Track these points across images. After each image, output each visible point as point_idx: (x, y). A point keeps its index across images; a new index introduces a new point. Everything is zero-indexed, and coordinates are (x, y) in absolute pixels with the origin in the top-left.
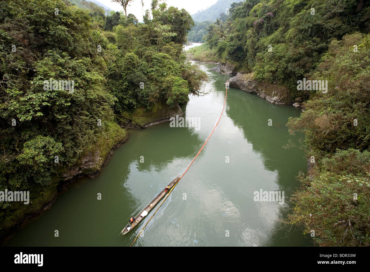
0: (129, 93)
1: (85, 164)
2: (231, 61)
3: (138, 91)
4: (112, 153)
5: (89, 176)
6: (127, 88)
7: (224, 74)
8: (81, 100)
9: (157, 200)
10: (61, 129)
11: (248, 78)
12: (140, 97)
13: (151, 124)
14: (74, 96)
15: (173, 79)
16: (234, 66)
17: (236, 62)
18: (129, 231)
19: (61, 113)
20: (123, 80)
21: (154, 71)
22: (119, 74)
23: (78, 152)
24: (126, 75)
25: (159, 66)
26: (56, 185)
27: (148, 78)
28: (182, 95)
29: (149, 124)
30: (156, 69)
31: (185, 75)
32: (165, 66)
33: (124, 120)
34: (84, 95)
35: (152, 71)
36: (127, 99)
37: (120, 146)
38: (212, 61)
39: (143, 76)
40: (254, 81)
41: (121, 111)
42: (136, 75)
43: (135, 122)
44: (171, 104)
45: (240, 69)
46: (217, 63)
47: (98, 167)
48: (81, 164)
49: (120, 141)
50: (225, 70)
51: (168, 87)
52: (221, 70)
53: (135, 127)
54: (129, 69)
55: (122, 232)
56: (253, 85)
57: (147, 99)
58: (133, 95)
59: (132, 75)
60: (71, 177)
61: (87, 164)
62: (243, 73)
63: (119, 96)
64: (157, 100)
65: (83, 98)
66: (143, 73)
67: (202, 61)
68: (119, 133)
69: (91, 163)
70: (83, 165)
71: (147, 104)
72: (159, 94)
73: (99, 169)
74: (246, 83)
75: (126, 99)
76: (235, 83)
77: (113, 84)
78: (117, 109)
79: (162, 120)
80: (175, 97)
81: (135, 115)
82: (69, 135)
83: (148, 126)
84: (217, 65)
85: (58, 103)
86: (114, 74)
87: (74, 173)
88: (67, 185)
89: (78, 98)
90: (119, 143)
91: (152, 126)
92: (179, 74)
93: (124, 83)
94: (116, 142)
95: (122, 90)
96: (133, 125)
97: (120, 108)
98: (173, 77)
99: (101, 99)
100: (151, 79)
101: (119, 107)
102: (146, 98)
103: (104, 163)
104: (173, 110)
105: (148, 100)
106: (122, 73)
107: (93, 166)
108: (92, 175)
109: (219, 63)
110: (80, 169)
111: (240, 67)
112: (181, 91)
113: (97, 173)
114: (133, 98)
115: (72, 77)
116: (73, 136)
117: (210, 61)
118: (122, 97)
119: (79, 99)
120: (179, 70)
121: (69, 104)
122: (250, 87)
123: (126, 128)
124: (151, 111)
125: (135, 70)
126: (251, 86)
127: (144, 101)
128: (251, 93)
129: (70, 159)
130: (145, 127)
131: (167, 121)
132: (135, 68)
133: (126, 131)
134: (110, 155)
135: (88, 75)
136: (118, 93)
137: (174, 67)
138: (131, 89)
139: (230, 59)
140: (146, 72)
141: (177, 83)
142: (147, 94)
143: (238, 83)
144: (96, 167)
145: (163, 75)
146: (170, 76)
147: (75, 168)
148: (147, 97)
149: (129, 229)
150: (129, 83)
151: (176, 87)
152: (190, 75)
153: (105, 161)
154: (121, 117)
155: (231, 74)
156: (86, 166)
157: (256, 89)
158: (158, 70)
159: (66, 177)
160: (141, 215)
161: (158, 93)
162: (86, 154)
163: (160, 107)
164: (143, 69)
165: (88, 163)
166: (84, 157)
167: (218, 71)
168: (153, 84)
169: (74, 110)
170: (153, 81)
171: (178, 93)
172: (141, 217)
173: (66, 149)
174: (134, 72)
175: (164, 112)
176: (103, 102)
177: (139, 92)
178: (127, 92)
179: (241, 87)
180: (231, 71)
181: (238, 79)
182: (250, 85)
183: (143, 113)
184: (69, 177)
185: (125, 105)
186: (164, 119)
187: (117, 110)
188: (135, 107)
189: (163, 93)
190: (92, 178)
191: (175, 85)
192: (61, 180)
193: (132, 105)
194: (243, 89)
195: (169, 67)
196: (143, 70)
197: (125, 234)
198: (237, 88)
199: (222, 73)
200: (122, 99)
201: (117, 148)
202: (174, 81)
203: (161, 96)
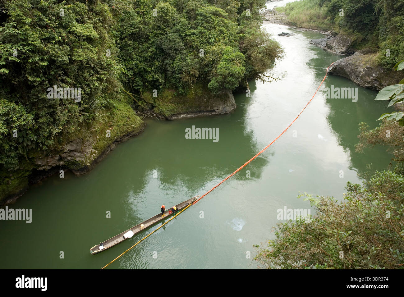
0: (155, 64)
1: (69, 153)
2: (347, 30)
3: (167, 63)
4: (113, 146)
5: (73, 171)
6: (154, 56)
7: (331, 51)
8: (62, 61)
9: (154, 221)
10: (35, 97)
11: (367, 62)
12: (169, 72)
13: (182, 116)
14: (53, 54)
15: (222, 50)
16: (352, 39)
17: (358, 32)
18: (100, 250)
19: (35, 74)
20: (149, 44)
21: (197, 33)
22: (145, 34)
23: (54, 132)
24: (154, 37)
25: (205, 28)
26: (28, 173)
27: (186, 45)
28: (232, 75)
29: (178, 115)
30: (200, 31)
31: (244, 45)
32: (214, 28)
33: (143, 103)
34: (69, 55)
35: (194, 34)
36: (152, 72)
37: (128, 139)
38: (317, 28)
39: (178, 40)
40: (378, 67)
41: (141, 90)
42: (168, 37)
43: (159, 109)
44: (214, 89)
45: (363, 46)
46: (326, 33)
47: (88, 161)
48: (62, 151)
49: (129, 133)
50: (334, 45)
51: (213, 61)
52: (327, 45)
53: (157, 116)
54: (159, 27)
55: (91, 249)
56: (374, 75)
57: (180, 76)
58: (161, 69)
59: (162, 36)
60: (48, 168)
61: (72, 154)
62: (365, 53)
63: (140, 67)
64: (195, 80)
65: (66, 59)
66: (180, 35)
67: (300, 28)
68: (131, 120)
69: (78, 154)
70: (65, 154)
71: (179, 84)
72: (199, 72)
73: (89, 164)
74: (362, 69)
75: (150, 73)
76: (342, 69)
77: (134, 48)
78: (135, 86)
79: (200, 112)
80: (220, 78)
81: (160, 99)
82: (45, 107)
83: (177, 118)
84: (326, 36)
85: (30, 61)
86: (138, 33)
87: (51, 163)
88: (43, 178)
89: (59, 57)
90: (128, 135)
91: (183, 118)
92: (233, 43)
93: (150, 48)
94: (123, 133)
95: (147, 59)
96: (155, 113)
97: (140, 86)
98: (224, 47)
99: (99, 65)
100: (190, 46)
101: (139, 84)
102: (178, 74)
103: (98, 158)
104: (219, 99)
105: (181, 78)
106: (150, 32)
107: (81, 159)
108: (78, 170)
109: (329, 32)
110: (61, 159)
111: (364, 41)
112: (231, 69)
113: (85, 169)
114: (161, 73)
115: (55, 27)
116: (51, 110)
117: (315, 28)
118: (145, 69)
119: (60, 59)
120: (236, 37)
121: (46, 64)
122: (367, 78)
123: (142, 115)
124: (186, 96)
125: (168, 30)
126: (369, 76)
127: (175, 79)
128: (367, 88)
129: (45, 140)
130: (172, 119)
131: (207, 115)
132: (168, 27)
133: (142, 119)
134: (110, 149)
135: (79, 29)
136: (140, 62)
137: (229, 30)
138: (159, 59)
139: (346, 25)
140: (184, 35)
141: (226, 56)
142: (181, 69)
143: (347, 70)
144: (84, 161)
145: (208, 42)
146: (219, 44)
147: (54, 156)
148: (180, 73)
149: (101, 248)
150: (156, 50)
151: (225, 63)
152: (251, 46)
153: (100, 156)
154: (140, 99)
155: (343, 53)
156: (70, 156)
157: (379, 82)
158: (203, 33)
159: (40, 166)
160: (125, 235)
161: (197, 69)
162: (71, 140)
163: (200, 92)
164: (181, 29)
165: (74, 153)
166: (68, 143)
167: (322, 47)
168: (192, 55)
169: (52, 73)
170: (193, 50)
171: (225, 72)
172: (124, 237)
173: (40, 126)
174: (166, 34)
175: (205, 100)
176: (100, 68)
177: (170, 65)
178: (153, 63)
179: (353, 77)
180: (345, 47)
181: (349, 62)
182: (369, 74)
183: (173, 98)
184: (45, 167)
185: (147, 81)
186: (204, 112)
187: (135, 88)
188: (161, 87)
189: (206, 69)
190: (77, 175)
191: (224, 59)
192: (34, 168)
193: (158, 84)
194: (355, 81)
195: (221, 30)
196: (179, 31)
197: (93, 252)
198: (345, 78)
199: (329, 50)
200: (145, 72)
201: (123, 142)
202: (223, 52)
203: (202, 74)
